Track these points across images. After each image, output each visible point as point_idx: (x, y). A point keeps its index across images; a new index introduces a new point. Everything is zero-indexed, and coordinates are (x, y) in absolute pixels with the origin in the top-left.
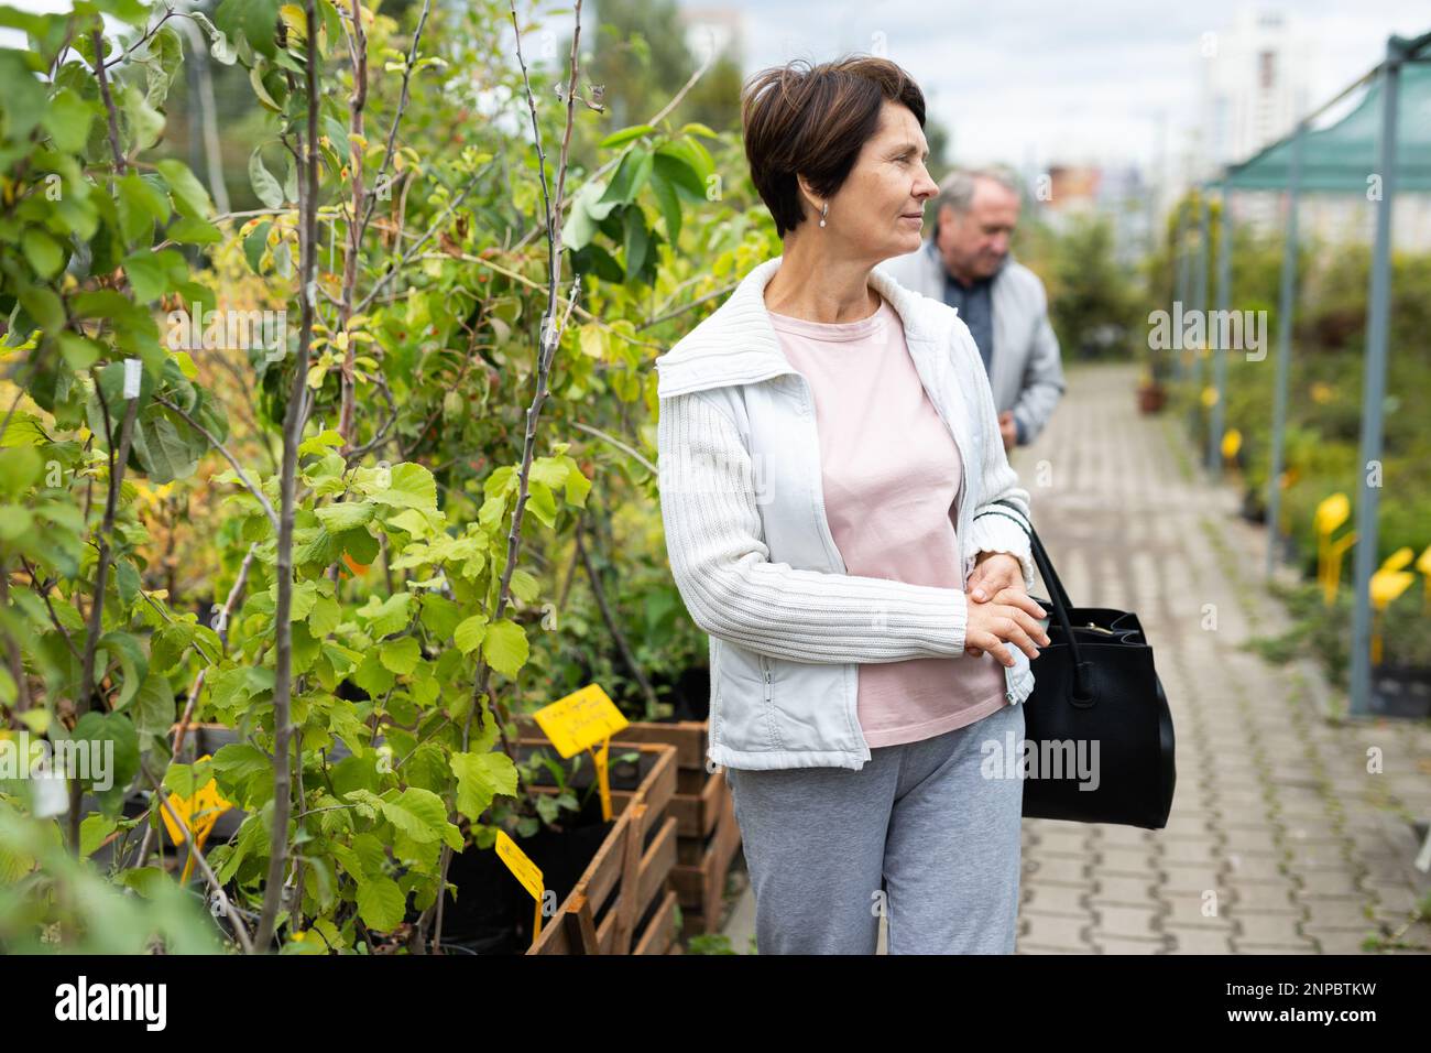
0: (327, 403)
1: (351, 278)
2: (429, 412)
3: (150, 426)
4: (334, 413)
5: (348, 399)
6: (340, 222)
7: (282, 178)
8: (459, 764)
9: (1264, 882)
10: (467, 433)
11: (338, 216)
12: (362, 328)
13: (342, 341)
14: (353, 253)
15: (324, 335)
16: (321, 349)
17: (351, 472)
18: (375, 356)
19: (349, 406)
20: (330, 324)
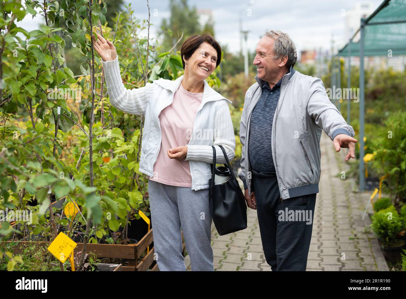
0: (98, 118)
1: (102, 90)
2: (121, 119)
3: (62, 121)
4: (100, 120)
5: (103, 116)
6: (99, 77)
7: (86, 69)
8: (130, 194)
9: (329, 227)
10: (130, 123)
11: (99, 76)
12: (105, 100)
13: (101, 103)
14: (103, 84)
15: (96, 102)
16: (96, 105)
17: (104, 130)
18: (108, 106)
19: (103, 118)
20: (98, 100)
